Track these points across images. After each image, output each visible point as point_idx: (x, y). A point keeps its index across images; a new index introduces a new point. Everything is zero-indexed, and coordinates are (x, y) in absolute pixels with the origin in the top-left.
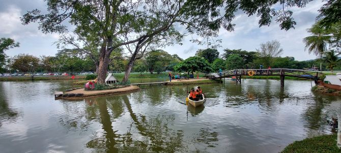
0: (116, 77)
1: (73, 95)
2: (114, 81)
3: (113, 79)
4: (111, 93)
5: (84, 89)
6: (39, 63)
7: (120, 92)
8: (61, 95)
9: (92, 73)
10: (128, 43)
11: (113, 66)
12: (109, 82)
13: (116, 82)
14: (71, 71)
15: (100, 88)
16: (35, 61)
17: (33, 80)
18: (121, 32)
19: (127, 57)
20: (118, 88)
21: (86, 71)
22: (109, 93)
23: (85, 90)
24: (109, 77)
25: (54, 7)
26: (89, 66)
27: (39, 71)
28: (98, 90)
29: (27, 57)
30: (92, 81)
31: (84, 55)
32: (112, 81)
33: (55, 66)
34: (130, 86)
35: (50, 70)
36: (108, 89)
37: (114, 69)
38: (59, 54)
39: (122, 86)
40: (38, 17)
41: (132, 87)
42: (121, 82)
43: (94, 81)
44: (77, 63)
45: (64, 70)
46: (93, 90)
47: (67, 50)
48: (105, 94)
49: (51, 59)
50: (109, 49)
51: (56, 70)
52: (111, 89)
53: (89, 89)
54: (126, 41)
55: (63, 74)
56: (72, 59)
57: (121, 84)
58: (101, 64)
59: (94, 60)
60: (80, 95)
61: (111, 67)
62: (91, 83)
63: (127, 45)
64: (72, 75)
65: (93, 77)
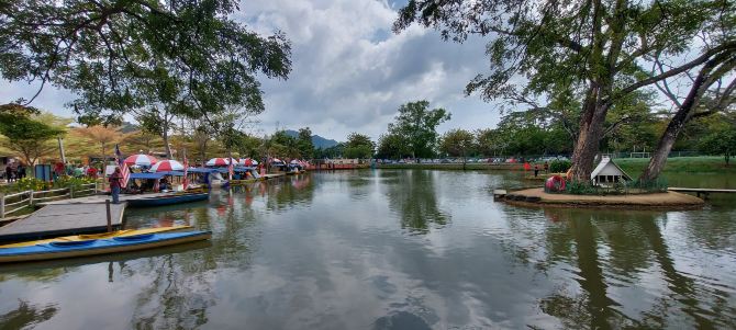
0: (621, 166)
1: (522, 198)
2: (616, 177)
3: (612, 172)
4: (604, 203)
5: (543, 189)
6: (474, 141)
7: (630, 204)
8: (503, 196)
9: (564, 159)
10: (664, 76)
11: (621, 141)
12: (602, 178)
13: (621, 180)
14: (522, 154)
15: (577, 191)
16: (468, 138)
17: (465, 169)
18: (644, 51)
19: (664, 112)
20: (624, 194)
21: (552, 153)
22: (598, 203)
23: (546, 191)
24: (603, 166)
25: (499, 62)
26: (559, 144)
27: (472, 156)
28: (573, 193)
29: (458, 132)
30: (562, 175)
31: (549, 120)
32: (610, 178)
33: (495, 147)
34: (665, 192)
35: (488, 154)
36: (597, 194)
37: (623, 147)
38: (502, 125)
39: (637, 191)
40: (480, 84)
41: (672, 196)
42: (634, 180)
43: (567, 174)
44: (534, 139)
45: (510, 152)
46: (562, 192)
47: (516, 115)
48: (587, 204)
49: (490, 134)
50: (604, 102)
51: (496, 153)
52: (605, 194)
53: (552, 190)
54: (658, 73)
55: (508, 161)
56: (525, 130)
57: (636, 185)
58: (582, 138)
59: (569, 130)
60: (535, 200)
61: (614, 143)
62: (557, 179)
63: (661, 83)
64: (523, 161)
65: (564, 167)
